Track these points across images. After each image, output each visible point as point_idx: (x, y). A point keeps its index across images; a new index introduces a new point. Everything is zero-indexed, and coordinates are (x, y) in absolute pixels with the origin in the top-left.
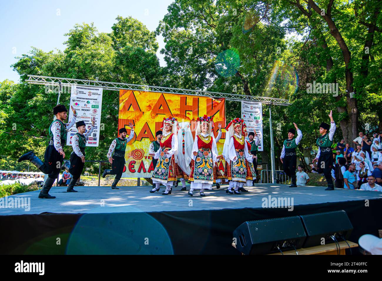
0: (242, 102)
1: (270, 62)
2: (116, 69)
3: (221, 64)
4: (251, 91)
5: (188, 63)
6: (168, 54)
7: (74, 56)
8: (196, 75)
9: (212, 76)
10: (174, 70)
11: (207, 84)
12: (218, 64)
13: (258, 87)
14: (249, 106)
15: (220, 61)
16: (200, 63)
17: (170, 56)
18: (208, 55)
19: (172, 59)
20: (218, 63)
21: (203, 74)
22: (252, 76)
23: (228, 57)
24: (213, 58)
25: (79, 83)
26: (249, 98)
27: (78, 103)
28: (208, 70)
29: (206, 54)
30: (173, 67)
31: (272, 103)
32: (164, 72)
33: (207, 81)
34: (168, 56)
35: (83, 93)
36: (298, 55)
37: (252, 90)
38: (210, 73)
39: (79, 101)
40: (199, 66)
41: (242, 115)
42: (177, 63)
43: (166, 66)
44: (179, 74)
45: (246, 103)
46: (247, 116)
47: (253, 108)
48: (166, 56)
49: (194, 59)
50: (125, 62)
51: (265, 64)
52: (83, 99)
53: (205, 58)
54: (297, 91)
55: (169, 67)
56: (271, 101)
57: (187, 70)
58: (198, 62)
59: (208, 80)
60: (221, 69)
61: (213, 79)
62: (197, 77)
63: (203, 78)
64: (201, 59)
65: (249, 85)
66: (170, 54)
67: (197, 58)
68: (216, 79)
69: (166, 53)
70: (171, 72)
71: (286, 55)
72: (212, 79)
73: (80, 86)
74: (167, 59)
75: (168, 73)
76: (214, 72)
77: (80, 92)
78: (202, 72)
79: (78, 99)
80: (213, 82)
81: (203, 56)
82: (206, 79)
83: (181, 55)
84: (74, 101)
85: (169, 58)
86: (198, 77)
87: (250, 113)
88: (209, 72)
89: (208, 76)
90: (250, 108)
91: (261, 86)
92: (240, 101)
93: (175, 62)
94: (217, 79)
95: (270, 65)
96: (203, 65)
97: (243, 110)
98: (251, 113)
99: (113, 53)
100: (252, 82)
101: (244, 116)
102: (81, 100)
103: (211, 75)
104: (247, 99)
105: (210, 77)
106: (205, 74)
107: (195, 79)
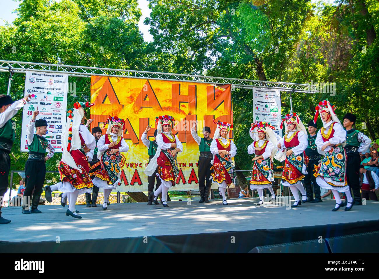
0: (254, 89)
1: (291, 34)
2: (86, 47)
3: (225, 38)
4: (266, 74)
5: (182, 37)
6: (154, 25)
7: (28, 30)
8: (193, 53)
9: (214, 53)
10: (163, 46)
11: (207, 64)
12: (221, 38)
13: (276, 67)
14: (263, 94)
15: (224, 33)
16: (198, 37)
17: (157, 27)
18: (208, 26)
19: (160, 32)
20: (221, 36)
21: (201, 52)
22: (267, 54)
23: (235, 29)
24: (215, 29)
25: (37, 67)
26: (263, 84)
27: (35, 94)
28: (209, 46)
29: (206, 25)
30: (162, 43)
31: (294, 90)
32: (150, 49)
33: (207, 60)
34: (155, 28)
35: (41, 81)
36: (328, 25)
37: (268, 72)
38: (211, 50)
39: (36, 91)
40: (196, 41)
41: (254, 107)
42: (166, 38)
43: (153, 41)
44: (170, 52)
45: (259, 91)
46: (261, 109)
47: (268, 97)
48: (152, 28)
49: (190, 31)
50: (98, 38)
51: (285, 37)
52: (42, 88)
53: (204, 29)
54: (329, 72)
55: (156, 43)
56: (292, 88)
57: (180, 46)
58: (194, 35)
59: (209, 60)
60: (226, 45)
61: (216, 58)
62: (193, 55)
63: (202, 57)
64: (199, 32)
65: (263, 65)
66: (157, 25)
67: (193, 29)
68: (219, 59)
69: (152, 24)
70: (159, 49)
71: (313, 24)
72: (214, 59)
73: (38, 71)
74: (153, 32)
75: (154, 50)
76: (216, 49)
77: (38, 80)
78: (201, 49)
79: (35, 89)
80: (216, 61)
81: (202, 27)
82: (206, 58)
83: (172, 27)
84: (29, 91)
85: (156, 31)
86: (195, 56)
87: (264, 104)
88: (210, 48)
89: (208, 54)
90: (264, 97)
91: (280, 66)
92: (251, 88)
93: (164, 36)
94: (221, 58)
95: (292, 38)
96: (202, 39)
97: (255, 100)
98: (266, 104)
99: (82, 25)
100: (268, 61)
101: (257, 108)
102: (39, 90)
103: (212, 53)
104: (261, 85)
105: (211, 55)
106: (205, 51)
107: (192, 58)
